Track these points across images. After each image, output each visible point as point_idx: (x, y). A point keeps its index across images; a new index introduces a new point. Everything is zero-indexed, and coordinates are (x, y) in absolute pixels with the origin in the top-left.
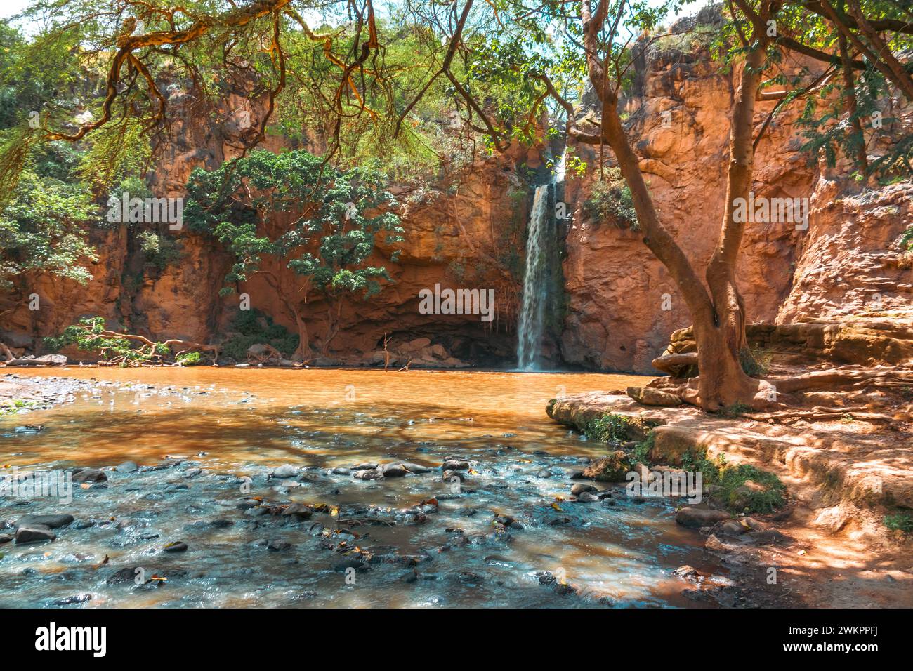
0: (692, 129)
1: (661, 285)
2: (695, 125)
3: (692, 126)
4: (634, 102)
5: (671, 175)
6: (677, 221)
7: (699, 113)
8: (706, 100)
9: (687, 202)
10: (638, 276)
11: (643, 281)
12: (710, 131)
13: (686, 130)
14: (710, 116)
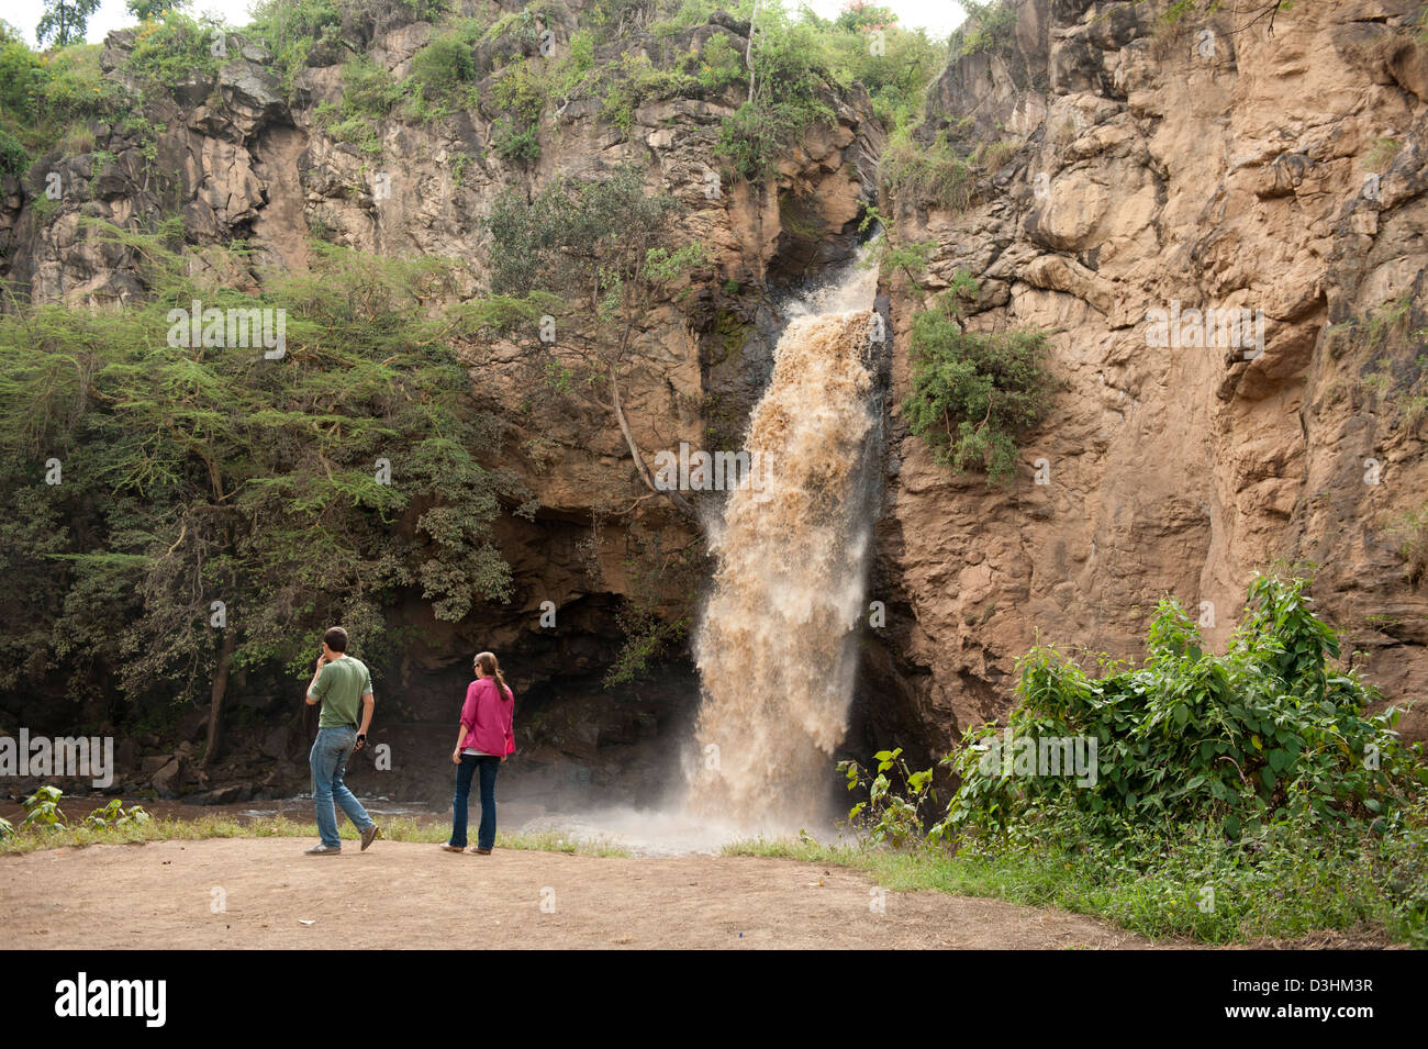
0: (1148, 174)
1: (1059, 587)
2: (1153, 164)
3: (1145, 165)
4: (1028, 106)
5: (1103, 294)
6: (1107, 415)
7: (1162, 130)
8: (1173, 97)
9: (1131, 368)
10: (1006, 562)
11: (1014, 576)
12: (1184, 180)
13: (1133, 175)
14: (1183, 140)
